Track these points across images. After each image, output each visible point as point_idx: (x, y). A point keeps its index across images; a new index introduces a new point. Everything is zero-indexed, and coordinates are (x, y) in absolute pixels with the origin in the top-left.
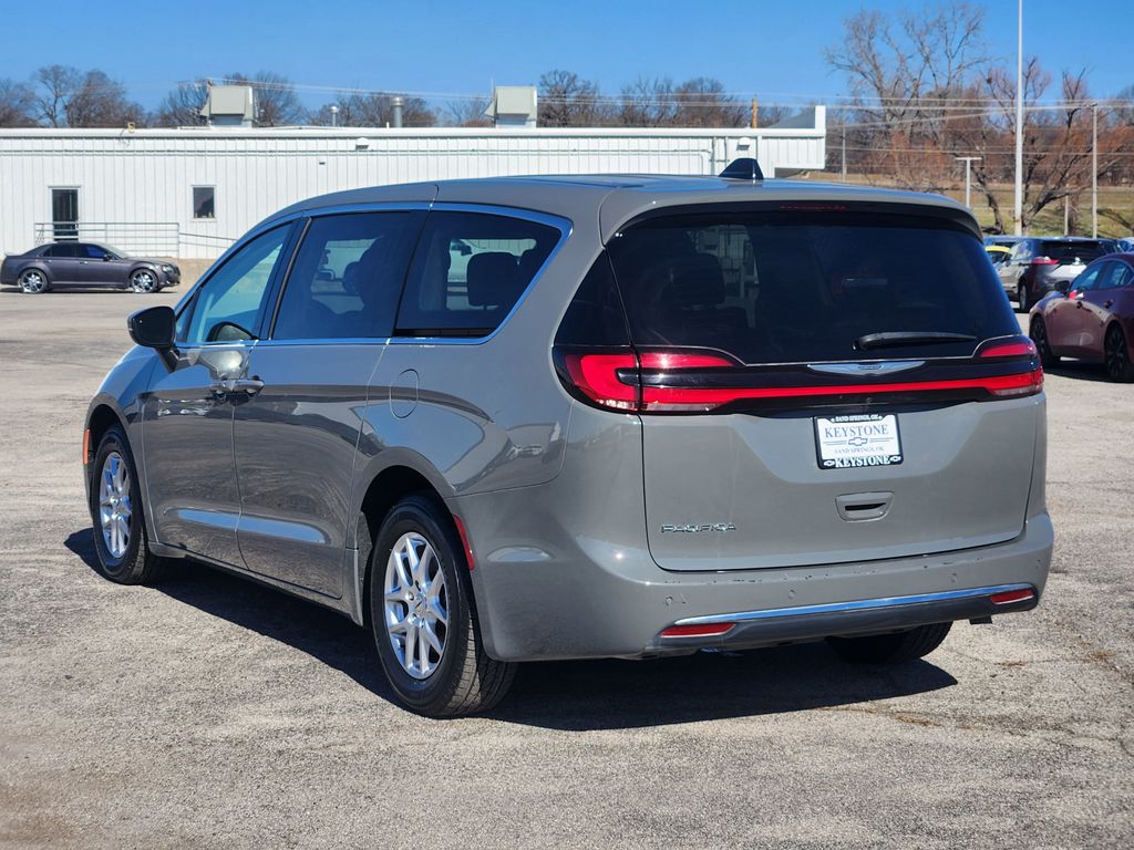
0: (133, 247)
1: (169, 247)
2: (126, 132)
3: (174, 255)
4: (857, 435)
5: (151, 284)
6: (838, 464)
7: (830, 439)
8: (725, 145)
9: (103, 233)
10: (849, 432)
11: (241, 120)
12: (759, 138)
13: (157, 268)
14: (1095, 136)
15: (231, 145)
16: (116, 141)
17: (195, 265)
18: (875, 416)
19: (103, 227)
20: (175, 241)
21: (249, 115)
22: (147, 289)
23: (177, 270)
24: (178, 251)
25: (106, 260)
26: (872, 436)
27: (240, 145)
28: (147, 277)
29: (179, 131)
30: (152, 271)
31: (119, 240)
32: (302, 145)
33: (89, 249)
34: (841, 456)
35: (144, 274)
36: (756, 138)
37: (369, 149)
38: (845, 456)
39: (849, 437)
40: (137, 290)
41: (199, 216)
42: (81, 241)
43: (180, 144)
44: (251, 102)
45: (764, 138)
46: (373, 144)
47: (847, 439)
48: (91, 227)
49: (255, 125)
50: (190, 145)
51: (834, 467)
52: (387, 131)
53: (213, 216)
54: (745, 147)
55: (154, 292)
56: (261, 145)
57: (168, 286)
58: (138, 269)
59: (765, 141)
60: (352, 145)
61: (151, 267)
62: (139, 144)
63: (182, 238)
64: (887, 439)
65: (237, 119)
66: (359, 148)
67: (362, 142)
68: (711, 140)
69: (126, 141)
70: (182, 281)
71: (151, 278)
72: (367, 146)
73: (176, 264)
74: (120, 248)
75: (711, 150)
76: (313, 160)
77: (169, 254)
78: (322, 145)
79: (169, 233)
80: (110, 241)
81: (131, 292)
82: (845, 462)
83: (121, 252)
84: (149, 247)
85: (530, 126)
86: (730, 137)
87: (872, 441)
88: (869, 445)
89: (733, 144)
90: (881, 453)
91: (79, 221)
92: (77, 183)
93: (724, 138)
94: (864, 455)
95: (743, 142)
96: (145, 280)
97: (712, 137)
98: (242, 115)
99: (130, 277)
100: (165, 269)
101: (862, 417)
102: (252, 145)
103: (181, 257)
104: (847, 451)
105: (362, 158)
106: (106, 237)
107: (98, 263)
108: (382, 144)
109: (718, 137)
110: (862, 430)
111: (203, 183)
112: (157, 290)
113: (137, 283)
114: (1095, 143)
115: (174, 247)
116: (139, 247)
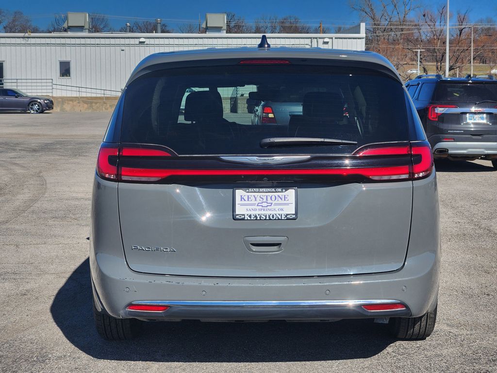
0: (30, 91)
1: (48, 91)
2: (27, 35)
3: (50, 95)
4: (265, 200)
5: (39, 109)
6: (247, 217)
7: (243, 202)
8: (317, 42)
9: (15, 84)
10: (258, 199)
11: (83, 29)
12: (334, 38)
13: (42, 101)
14: (472, 41)
15: (78, 41)
16: (22, 39)
17: (60, 100)
18: (280, 190)
19: (15, 81)
20: (51, 88)
21: (87, 27)
22: (37, 111)
23: (52, 102)
24: (52, 93)
25: (16, 97)
26: (276, 202)
27: (83, 41)
28: (37, 105)
29: (53, 34)
30: (39, 102)
31: (23, 88)
32: (113, 41)
33: (8, 91)
34: (249, 213)
35: (35, 104)
36: (332, 38)
37: (145, 43)
38: (253, 213)
39: (258, 201)
40: (32, 112)
41: (63, 76)
42: (5, 88)
43: (53, 41)
44: (88, 20)
45: (336, 38)
46: (147, 41)
47: (257, 203)
48: (10, 81)
49: (90, 31)
50: (58, 41)
51: (243, 219)
52: (154, 35)
53: (70, 76)
54: (327, 43)
55: (40, 113)
56: (93, 41)
57: (47, 110)
58: (32, 101)
59: (336, 40)
60: (137, 41)
61: (39, 101)
62: (33, 41)
63: (54, 86)
64: (287, 204)
65: (81, 28)
66: (141, 43)
67: (142, 40)
68: (310, 39)
69: (27, 39)
70: (54, 108)
71: (39, 106)
72: (144, 42)
73: (52, 99)
74: (23, 91)
75: (310, 44)
76: (118, 49)
77: (48, 94)
78: (122, 41)
79: (48, 84)
80: (19, 88)
81: (29, 113)
82: (252, 216)
83: (24, 93)
84: (38, 91)
85: (223, 33)
86: (320, 38)
87: (276, 204)
88: (273, 207)
89: (321, 41)
90: (280, 212)
91: (4, 78)
92: (2, 60)
93: (316, 38)
94: (268, 213)
95: (326, 40)
96: (36, 107)
97: (311, 38)
98: (83, 27)
99: (28, 106)
100: (46, 102)
101: (269, 190)
102: (88, 41)
103: (54, 96)
104: (255, 210)
105: (142, 48)
106: (17, 86)
107: (13, 99)
108: (152, 41)
109: (314, 38)
110: (269, 198)
111: (64, 59)
112: (42, 112)
113: (32, 108)
114: (472, 44)
115: (51, 91)
116: (33, 91)
